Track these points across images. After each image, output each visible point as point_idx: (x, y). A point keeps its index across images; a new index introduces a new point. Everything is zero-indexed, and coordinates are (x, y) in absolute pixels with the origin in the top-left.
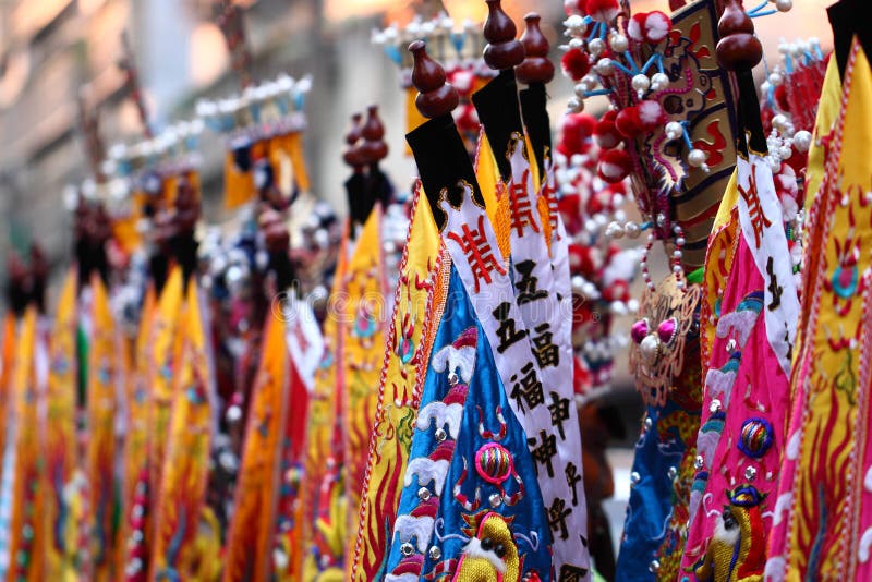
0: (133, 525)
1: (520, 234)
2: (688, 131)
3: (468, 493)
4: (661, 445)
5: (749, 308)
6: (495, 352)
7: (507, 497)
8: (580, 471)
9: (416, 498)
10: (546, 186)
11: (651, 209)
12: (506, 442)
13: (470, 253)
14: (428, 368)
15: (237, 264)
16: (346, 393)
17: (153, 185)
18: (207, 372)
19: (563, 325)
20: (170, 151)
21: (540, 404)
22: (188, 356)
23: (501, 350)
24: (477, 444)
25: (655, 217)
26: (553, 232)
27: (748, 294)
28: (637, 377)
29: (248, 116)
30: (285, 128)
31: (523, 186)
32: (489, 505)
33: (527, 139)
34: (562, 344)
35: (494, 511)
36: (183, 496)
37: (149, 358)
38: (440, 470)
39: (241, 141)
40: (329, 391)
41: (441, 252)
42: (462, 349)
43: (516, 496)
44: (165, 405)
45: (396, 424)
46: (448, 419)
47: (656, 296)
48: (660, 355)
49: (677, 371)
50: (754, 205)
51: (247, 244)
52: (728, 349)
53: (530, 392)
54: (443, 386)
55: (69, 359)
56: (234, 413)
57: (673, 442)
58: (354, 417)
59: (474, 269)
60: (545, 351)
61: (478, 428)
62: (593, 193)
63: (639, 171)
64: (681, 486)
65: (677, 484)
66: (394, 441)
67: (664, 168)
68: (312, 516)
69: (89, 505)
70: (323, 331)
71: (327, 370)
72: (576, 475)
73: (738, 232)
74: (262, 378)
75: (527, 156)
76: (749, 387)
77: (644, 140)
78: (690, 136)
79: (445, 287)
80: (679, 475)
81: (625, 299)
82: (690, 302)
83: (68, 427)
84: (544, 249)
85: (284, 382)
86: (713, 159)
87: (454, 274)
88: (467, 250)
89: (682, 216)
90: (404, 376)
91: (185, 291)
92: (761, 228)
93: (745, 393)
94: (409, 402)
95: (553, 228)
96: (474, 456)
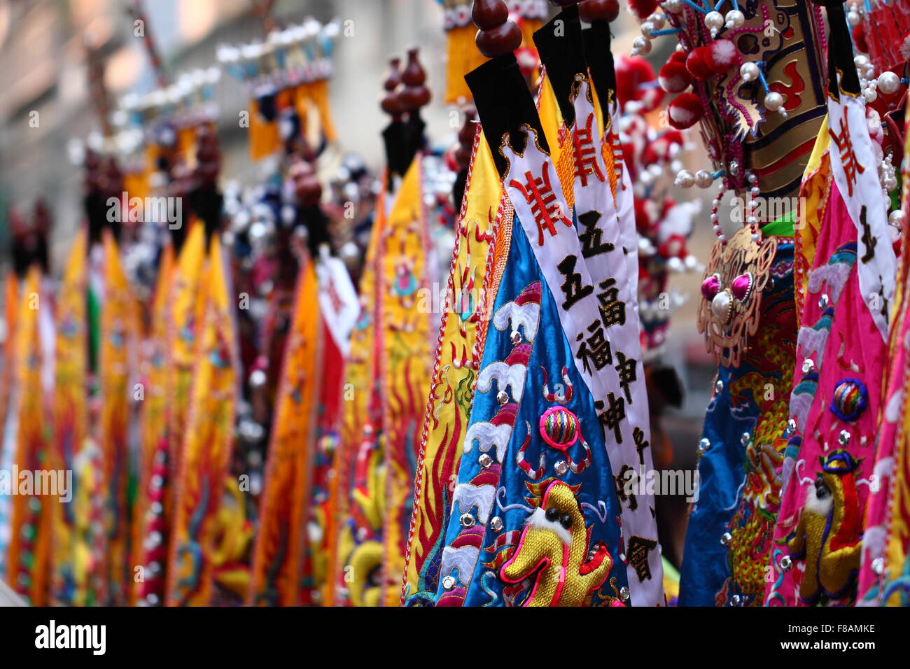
0: (151, 497)
1: (584, 183)
2: (763, 72)
3: (532, 460)
4: (733, 410)
5: (842, 260)
6: (560, 309)
7: (573, 464)
8: (647, 437)
9: (476, 465)
10: (611, 132)
11: (723, 157)
12: (572, 406)
13: (534, 202)
14: (489, 326)
15: (262, 220)
16: (385, 356)
17: (167, 137)
18: (230, 334)
19: (630, 280)
20: (186, 101)
21: (607, 365)
22: (211, 317)
23: (566, 306)
24: (542, 407)
25: (728, 165)
26: (618, 181)
27: (839, 246)
28: (707, 337)
29: (273, 62)
30: (312, 76)
31: (588, 131)
32: (554, 473)
33: (591, 80)
34: (628, 301)
35: (560, 479)
36: (206, 465)
37: (168, 319)
38: (501, 435)
39: (265, 89)
40: (365, 353)
41: (503, 202)
42: (526, 306)
43: (584, 464)
44: (185, 369)
45: (455, 387)
46: (511, 381)
47: (728, 251)
48: (733, 312)
49: (753, 329)
50: (846, 150)
51: (274, 199)
52: (820, 305)
53: (597, 352)
54: (505, 346)
55: (79, 322)
56: (258, 378)
57: (747, 405)
58: (393, 381)
59: (538, 219)
60: (610, 309)
61: (542, 391)
62: (648, 143)
63: (709, 115)
64: (755, 452)
65: (751, 451)
66: (452, 404)
67: (739, 112)
68: (347, 487)
69: (102, 476)
70: (358, 290)
71: (364, 331)
72: (643, 442)
73: (830, 179)
74: (295, 341)
75: (592, 99)
76: (843, 345)
77: (716, 83)
78: (766, 77)
79: (507, 239)
80: (753, 441)
81: (682, 255)
82: (766, 256)
83: (77, 394)
84: (610, 199)
85: (318, 345)
86: (791, 102)
87: (517, 225)
88: (530, 199)
89: (756, 165)
90: (463, 334)
91: (207, 249)
92: (853, 175)
93: (838, 352)
94: (468, 363)
95: (618, 177)
96: (538, 420)
